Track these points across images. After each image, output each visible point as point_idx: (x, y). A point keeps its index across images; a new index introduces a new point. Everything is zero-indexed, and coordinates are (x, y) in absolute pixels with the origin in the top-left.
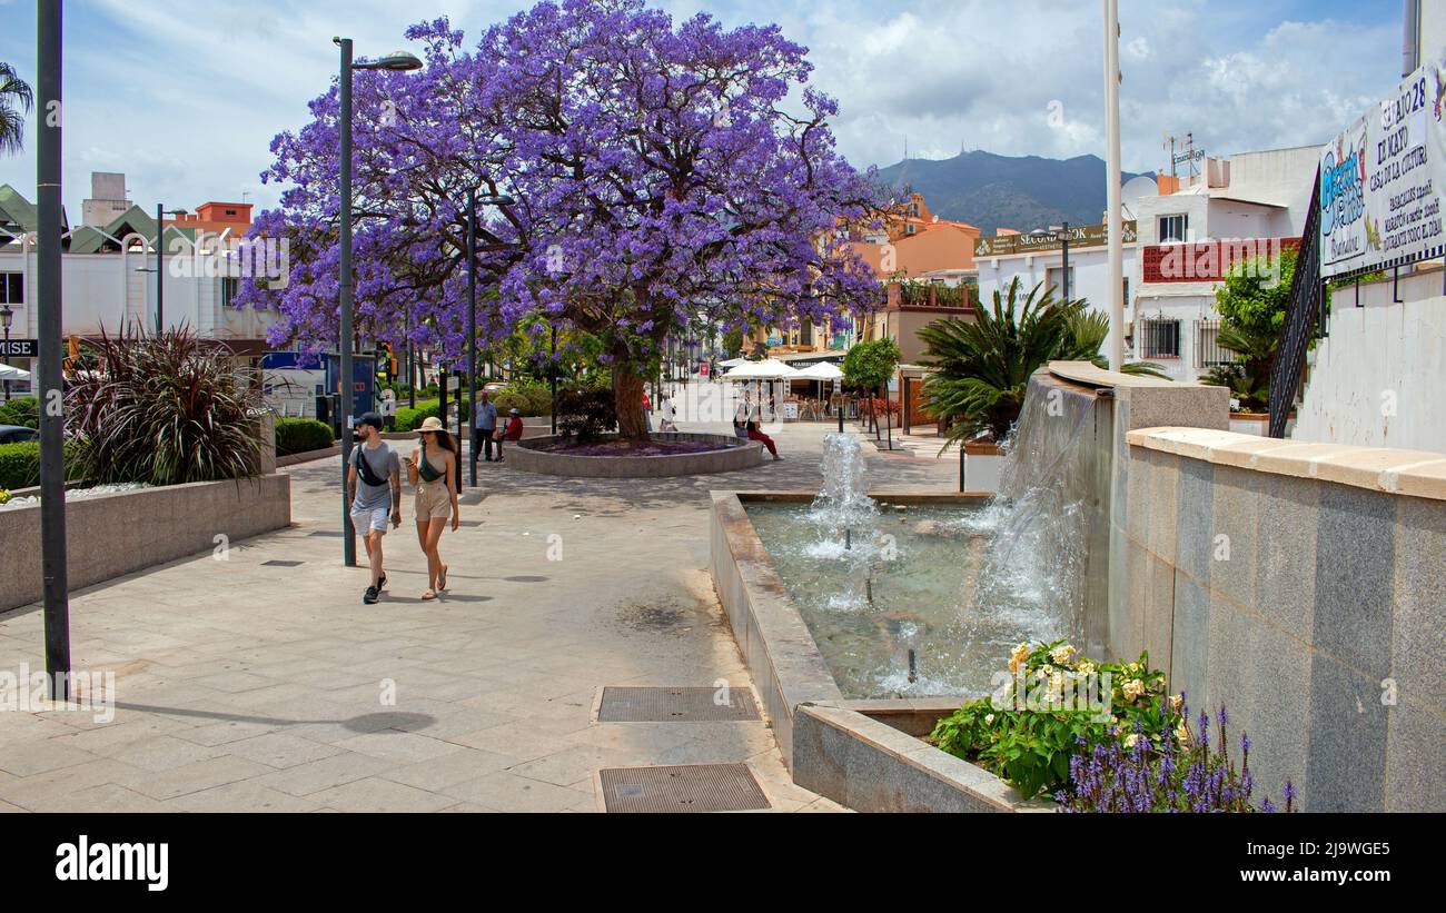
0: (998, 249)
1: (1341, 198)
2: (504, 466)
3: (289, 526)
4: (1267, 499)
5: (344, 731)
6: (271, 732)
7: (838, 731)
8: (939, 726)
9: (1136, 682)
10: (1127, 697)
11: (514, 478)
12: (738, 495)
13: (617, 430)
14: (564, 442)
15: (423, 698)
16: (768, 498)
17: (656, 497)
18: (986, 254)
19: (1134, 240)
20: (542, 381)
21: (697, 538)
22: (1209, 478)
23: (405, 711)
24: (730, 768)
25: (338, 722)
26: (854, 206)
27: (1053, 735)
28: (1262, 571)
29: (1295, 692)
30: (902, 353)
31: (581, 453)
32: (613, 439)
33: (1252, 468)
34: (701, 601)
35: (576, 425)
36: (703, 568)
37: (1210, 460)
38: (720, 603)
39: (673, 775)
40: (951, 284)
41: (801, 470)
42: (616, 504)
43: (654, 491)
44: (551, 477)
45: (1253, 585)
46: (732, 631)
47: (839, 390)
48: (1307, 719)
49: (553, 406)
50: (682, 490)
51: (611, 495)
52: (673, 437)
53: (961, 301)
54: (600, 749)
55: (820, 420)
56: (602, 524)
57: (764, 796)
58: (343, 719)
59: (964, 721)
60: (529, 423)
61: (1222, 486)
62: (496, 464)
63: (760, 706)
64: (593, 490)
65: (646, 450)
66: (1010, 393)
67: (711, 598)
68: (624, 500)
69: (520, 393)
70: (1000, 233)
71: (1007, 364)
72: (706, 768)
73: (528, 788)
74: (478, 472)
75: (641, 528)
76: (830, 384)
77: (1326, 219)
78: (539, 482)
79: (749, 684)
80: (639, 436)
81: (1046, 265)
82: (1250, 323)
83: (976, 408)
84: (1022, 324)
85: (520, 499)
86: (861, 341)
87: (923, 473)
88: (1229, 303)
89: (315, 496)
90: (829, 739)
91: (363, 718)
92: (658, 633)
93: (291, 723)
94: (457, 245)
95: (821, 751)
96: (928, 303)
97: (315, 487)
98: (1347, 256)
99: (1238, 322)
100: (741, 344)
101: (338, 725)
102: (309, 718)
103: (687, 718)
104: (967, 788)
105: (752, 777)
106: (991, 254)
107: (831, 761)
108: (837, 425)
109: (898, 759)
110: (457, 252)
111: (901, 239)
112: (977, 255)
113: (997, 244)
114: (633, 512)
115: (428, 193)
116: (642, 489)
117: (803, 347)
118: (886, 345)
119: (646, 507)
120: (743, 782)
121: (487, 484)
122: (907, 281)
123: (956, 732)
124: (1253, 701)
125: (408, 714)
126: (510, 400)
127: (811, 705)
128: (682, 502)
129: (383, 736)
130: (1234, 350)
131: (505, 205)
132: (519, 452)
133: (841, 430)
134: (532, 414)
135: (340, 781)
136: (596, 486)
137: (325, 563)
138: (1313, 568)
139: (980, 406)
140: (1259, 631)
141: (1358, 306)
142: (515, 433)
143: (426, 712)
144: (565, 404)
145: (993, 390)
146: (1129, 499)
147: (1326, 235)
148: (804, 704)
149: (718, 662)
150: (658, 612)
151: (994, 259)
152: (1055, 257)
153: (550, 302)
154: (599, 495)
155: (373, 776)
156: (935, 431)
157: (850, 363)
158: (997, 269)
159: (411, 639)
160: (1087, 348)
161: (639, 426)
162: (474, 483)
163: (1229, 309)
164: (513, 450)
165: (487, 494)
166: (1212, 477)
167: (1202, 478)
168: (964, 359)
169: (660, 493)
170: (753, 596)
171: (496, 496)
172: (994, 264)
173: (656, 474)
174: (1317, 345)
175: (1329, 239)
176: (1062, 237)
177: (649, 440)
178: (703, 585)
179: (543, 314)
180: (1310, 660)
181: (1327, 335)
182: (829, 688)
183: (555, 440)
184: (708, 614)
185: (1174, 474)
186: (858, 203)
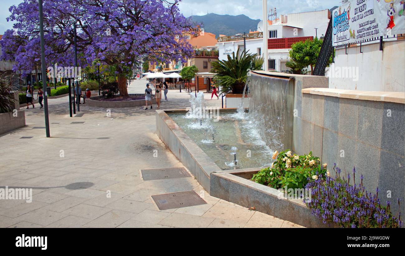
0: (224, 40)
1: (340, 24)
2: (86, 105)
3: (25, 126)
4: (362, 108)
5: (66, 189)
6: (42, 192)
7: (226, 180)
8: (254, 176)
9: (312, 161)
10: (310, 165)
11: (90, 109)
12: (164, 111)
13: (119, 94)
14: (103, 97)
15: (87, 177)
16: (173, 112)
17: (133, 113)
18: (221, 42)
19: (262, 37)
20: (94, 80)
21: (149, 124)
22: (338, 102)
23: (83, 182)
24: (190, 192)
25: (63, 187)
26: (187, 28)
27: (297, 178)
28: (360, 128)
29: (373, 161)
30: (198, 69)
31: (109, 100)
32: (118, 96)
33: (357, 99)
34: (157, 142)
35: (106, 93)
36: (154, 132)
37: (338, 97)
38: (163, 142)
39: (174, 196)
40: (209, 50)
41: (173, 103)
42: (123, 115)
43: (133, 111)
44: (101, 108)
45: (356, 132)
46: (170, 151)
47: (178, 80)
48: (379, 169)
49: (99, 87)
50: (140, 110)
51: (120, 112)
52: (134, 95)
53: (212, 55)
54: (148, 189)
55: (174, 89)
56: (120, 121)
57: (204, 200)
58: (64, 186)
59: (262, 175)
60: (93, 92)
61: (343, 104)
62: (83, 105)
63: (190, 173)
64: (114, 111)
65: (128, 99)
66: (238, 80)
67: (160, 141)
68: (125, 114)
69: (88, 84)
70: (220, 36)
71: (236, 72)
72: (183, 193)
73: (131, 203)
74: (80, 107)
75: (132, 122)
76: (176, 79)
77: (334, 31)
78: (98, 109)
79: (183, 166)
80: (125, 95)
81: (238, 44)
82: (299, 60)
83: (229, 84)
84: (240, 61)
85: (94, 115)
86: (184, 67)
87: (207, 103)
88: (293, 54)
89: (30, 116)
90: (222, 182)
91: (70, 185)
92: (149, 152)
93: (48, 188)
94: (69, 40)
95: (220, 185)
96: (203, 55)
97: (30, 114)
98: (343, 40)
99: (295, 60)
100: (148, 68)
101: (63, 188)
102: (53, 186)
103: (170, 178)
104: (271, 194)
105: (197, 195)
106: (222, 41)
107: (224, 189)
108: (179, 90)
109: (247, 187)
110: (69, 42)
111: (193, 38)
112: (219, 42)
113: (224, 39)
114: (128, 117)
115: (60, 25)
116: (129, 110)
117: (167, 69)
118: (194, 68)
119: (131, 115)
120: (195, 196)
121: (83, 111)
122: (197, 49)
123: (261, 178)
124: (356, 165)
125: (84, 182)
126: (85, 86)
127: (215, 172)
128: (142, 114)
129: (79, 190)
130: (290, 67)
131: (84, 28)
132: (91, 101)
133: (181, 92)
134: (92, 90)
135: (72, 206)
136: (115, 110)
137: (40, 137)
138: (381, 127)
139: (230, 83)
140: (359, 145)
141: (346, 54)
142: (88, 95)
143: (90, 181)
144: (103, 87)
145: (233, 79)
146: (302, 109)
147: (334, 35)
148: (213, 172)
149: (171, 160)
150: (147, 146)
151: (223, 43)
152: (241, 42)
153: (102, 56)
154: (117, 113)
155: (81, 204)
156: (206, 91)
157: (183, 72)
158: (224, 46)
159: (75, 159)
160: (258, 67)
161: (125, 93)
162: (79, 111)
163: (293, 56)
164: (89, 100)
165: (83, 114)
166: (339, 102)
167: (335, 102)
168: (225, 71)
169: (134, 111)
170: (182, 141)
171: (86, 114)
172: (223, 44)
173: (132, 106)
174: (330, 65)
175: (336, 36)
176: (244, 36)
177: (128, 96)
178: (156, 137)
179: (99, 60)
180: (380, 153)
181: (334, 62)
182: (216, 167)
183: (100, 97)
184: (161, 146)
185: (323, 101)
186: (187, 27)
